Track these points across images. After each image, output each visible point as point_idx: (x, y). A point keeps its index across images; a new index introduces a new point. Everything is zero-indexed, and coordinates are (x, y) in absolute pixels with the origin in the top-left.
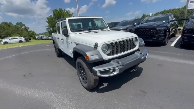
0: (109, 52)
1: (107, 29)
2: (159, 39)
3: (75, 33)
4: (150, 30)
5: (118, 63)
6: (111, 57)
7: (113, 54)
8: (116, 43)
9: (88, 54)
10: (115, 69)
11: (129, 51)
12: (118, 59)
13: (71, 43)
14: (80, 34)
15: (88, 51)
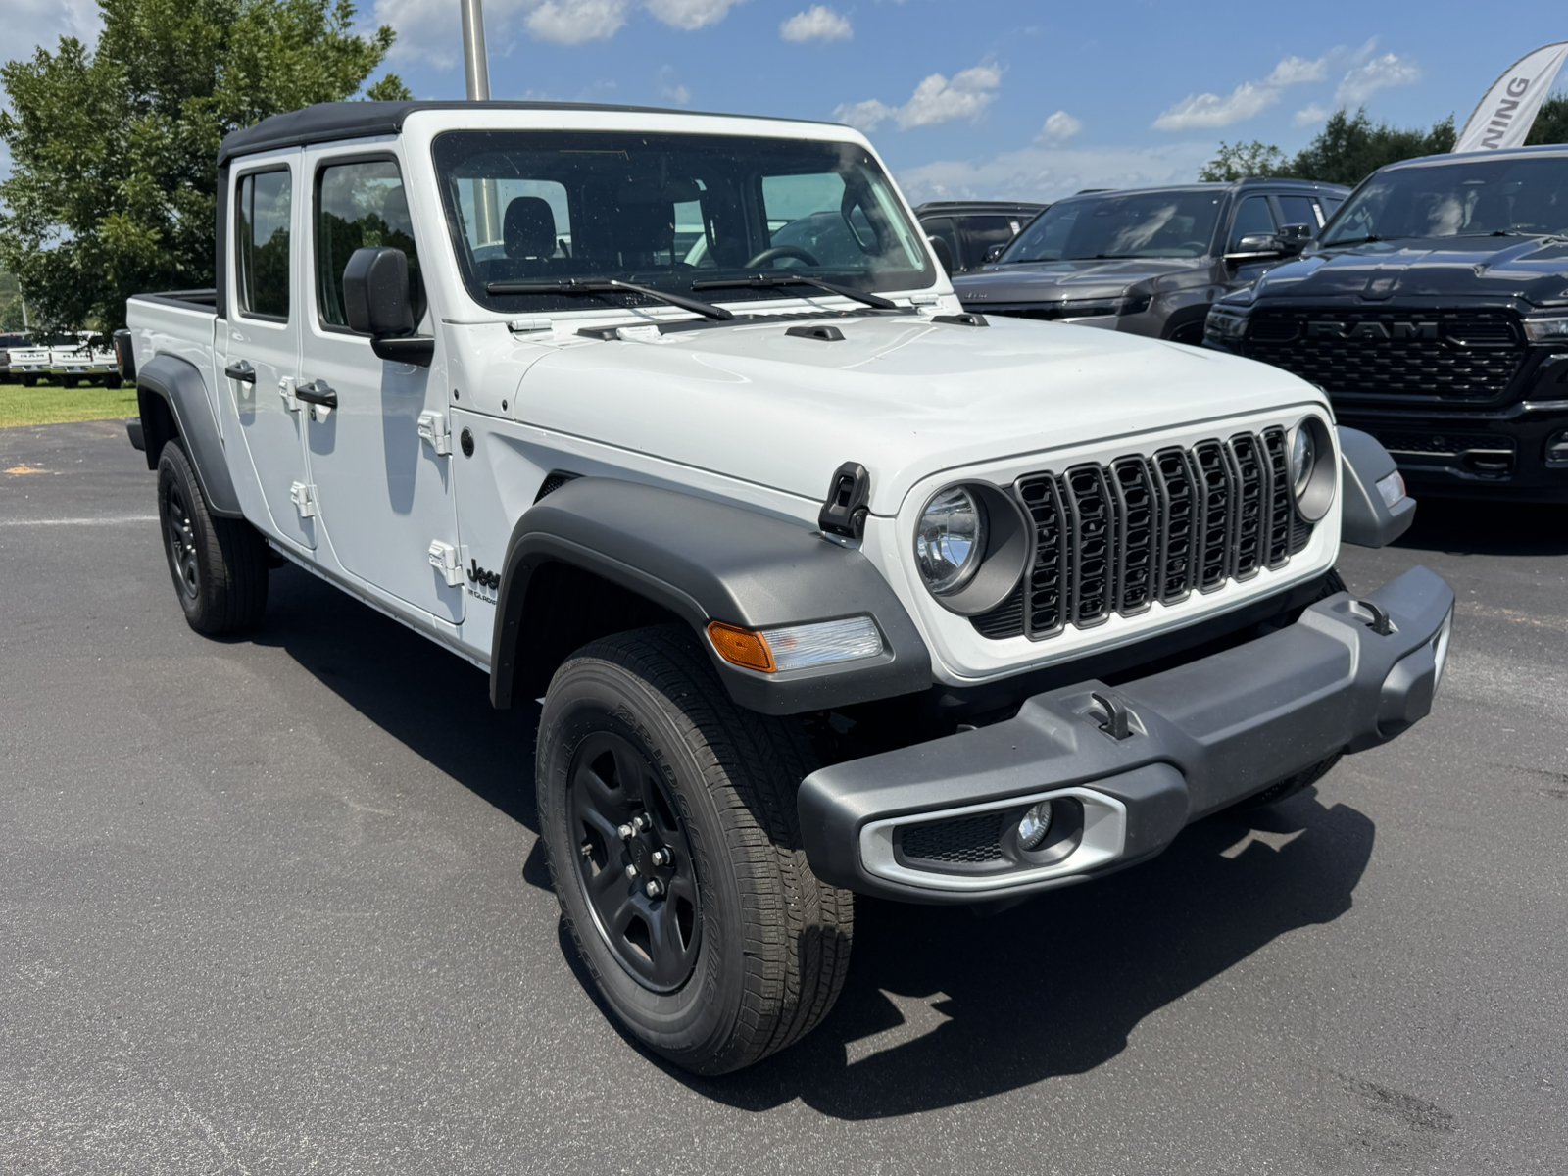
0: (996, 585)
1: (918, 295)
2: (1550, 464)
3: (521, 319)
4: (1443, 331)
5: (1115, 726)
6: (1017, 652)
7: (1042, 623)
8: (1085, 476)
9: (749, 595)
10: (1076, 802)
11: (1232, 592)
12: (1113, 680)
13: (468, 446)
14: (596, 334)
15: (749, 562)
